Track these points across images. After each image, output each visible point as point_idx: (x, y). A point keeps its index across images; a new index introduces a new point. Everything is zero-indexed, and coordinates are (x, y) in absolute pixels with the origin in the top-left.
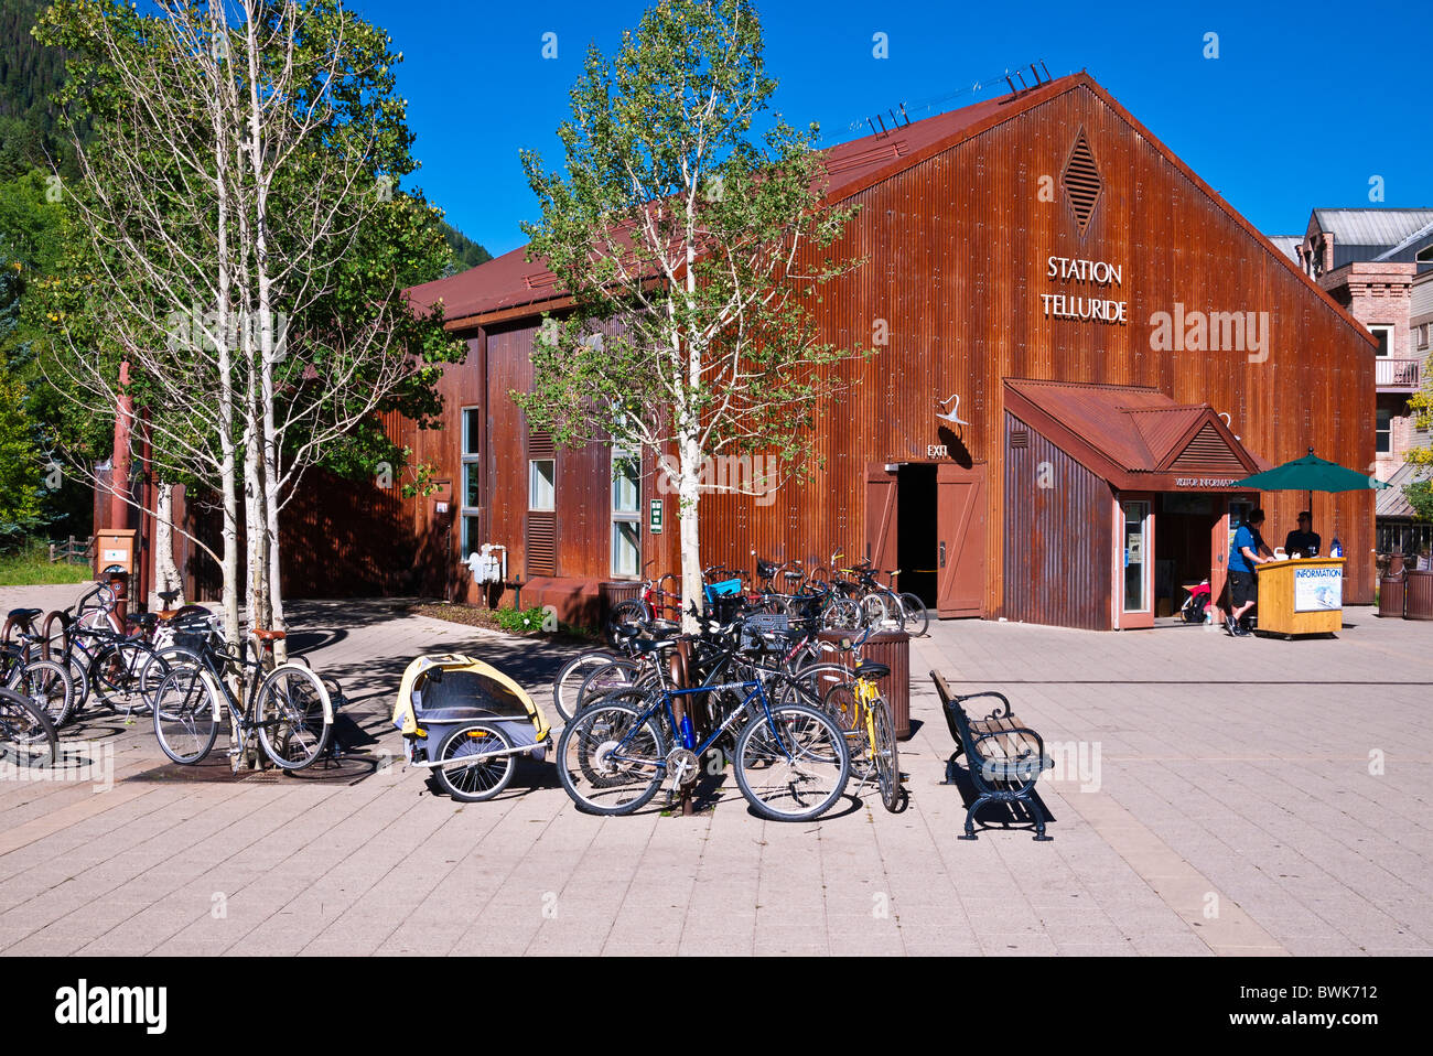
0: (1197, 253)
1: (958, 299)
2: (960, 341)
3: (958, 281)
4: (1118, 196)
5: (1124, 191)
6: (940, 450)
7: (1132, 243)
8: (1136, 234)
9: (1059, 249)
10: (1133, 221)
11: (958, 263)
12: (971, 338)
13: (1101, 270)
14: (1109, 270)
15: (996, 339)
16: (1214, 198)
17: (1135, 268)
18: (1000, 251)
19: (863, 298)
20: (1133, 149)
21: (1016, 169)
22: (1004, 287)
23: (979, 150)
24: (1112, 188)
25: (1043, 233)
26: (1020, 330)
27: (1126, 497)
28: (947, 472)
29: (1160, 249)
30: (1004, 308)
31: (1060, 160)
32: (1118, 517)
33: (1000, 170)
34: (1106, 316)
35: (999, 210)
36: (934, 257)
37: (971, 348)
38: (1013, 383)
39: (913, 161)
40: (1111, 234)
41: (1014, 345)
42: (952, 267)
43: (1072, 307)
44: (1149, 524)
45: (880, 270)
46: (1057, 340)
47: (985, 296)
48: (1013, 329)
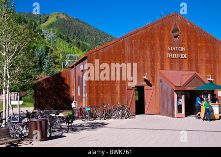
0: (203, 44)
1: (148, 55)
2: (149, 63)
3: (148, 52)
4: (184, 35)
5: (186, 34)
6: (144, 83)
7: (188, 43)
8: (188, 41)
9: (170, 45)
10: (188, 39)
11: (148, 49)
12: (151, 63)
13: (180, 49)
14: (182, 49)
15: (157, 62)
16: (207, 34)
17: (189, 47)
18: (157, 46)
19: (127, 56)
20: (187, 26)
21: (161, 31)
22: (158, 53)
23: (152, 28)
24: (183, 33)
25: (167, 42)
26: (162, 60)
27: (177, 92)
28: (146, 87)
29: (195, 44)
30: (159, 57)
31: (170, 29)
32: (176, 96)
33: (157, 31)
34: (182, 57)
35: (157, 39)
36: (143, 48)
37: (151, 64)
38: (160, 71)
39: (138, 31)
40: (183, 42)
41: (161, 63)
42: (147, 50)
43: (174, 56)
44: (183, 97)
45: (131, 51)
46: (171, 62)
47: (154, 54)
48: (161, 60)
